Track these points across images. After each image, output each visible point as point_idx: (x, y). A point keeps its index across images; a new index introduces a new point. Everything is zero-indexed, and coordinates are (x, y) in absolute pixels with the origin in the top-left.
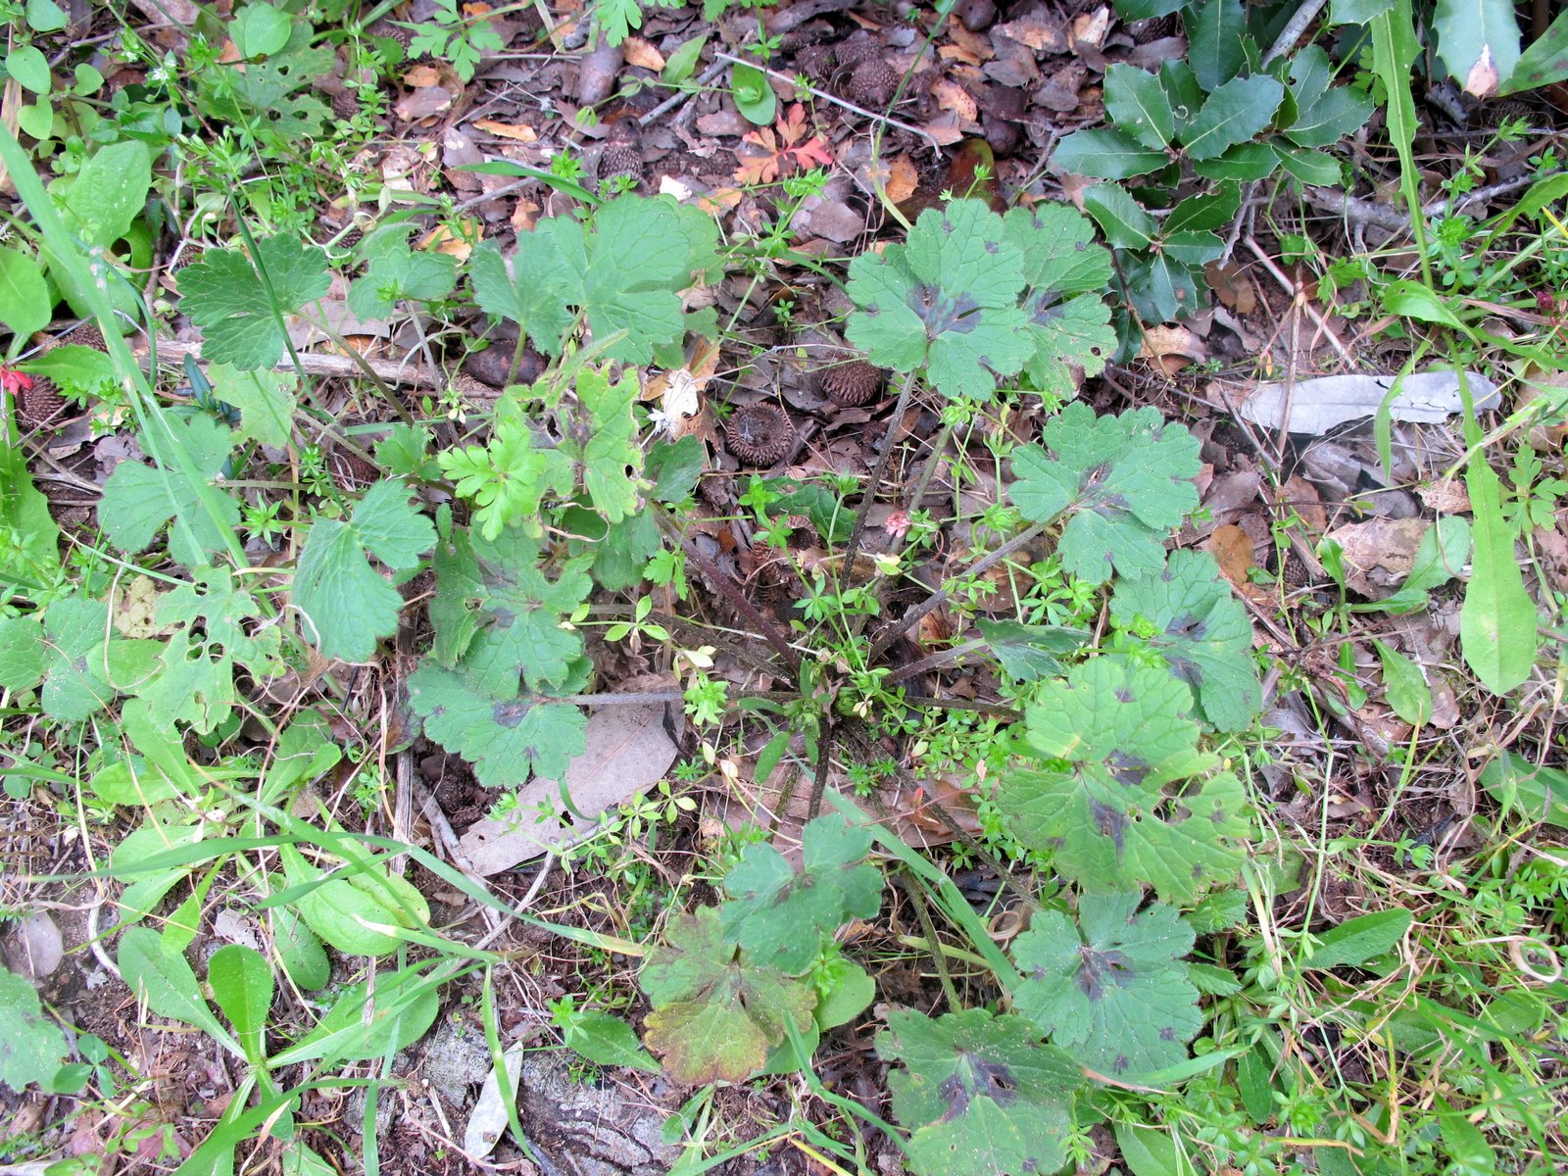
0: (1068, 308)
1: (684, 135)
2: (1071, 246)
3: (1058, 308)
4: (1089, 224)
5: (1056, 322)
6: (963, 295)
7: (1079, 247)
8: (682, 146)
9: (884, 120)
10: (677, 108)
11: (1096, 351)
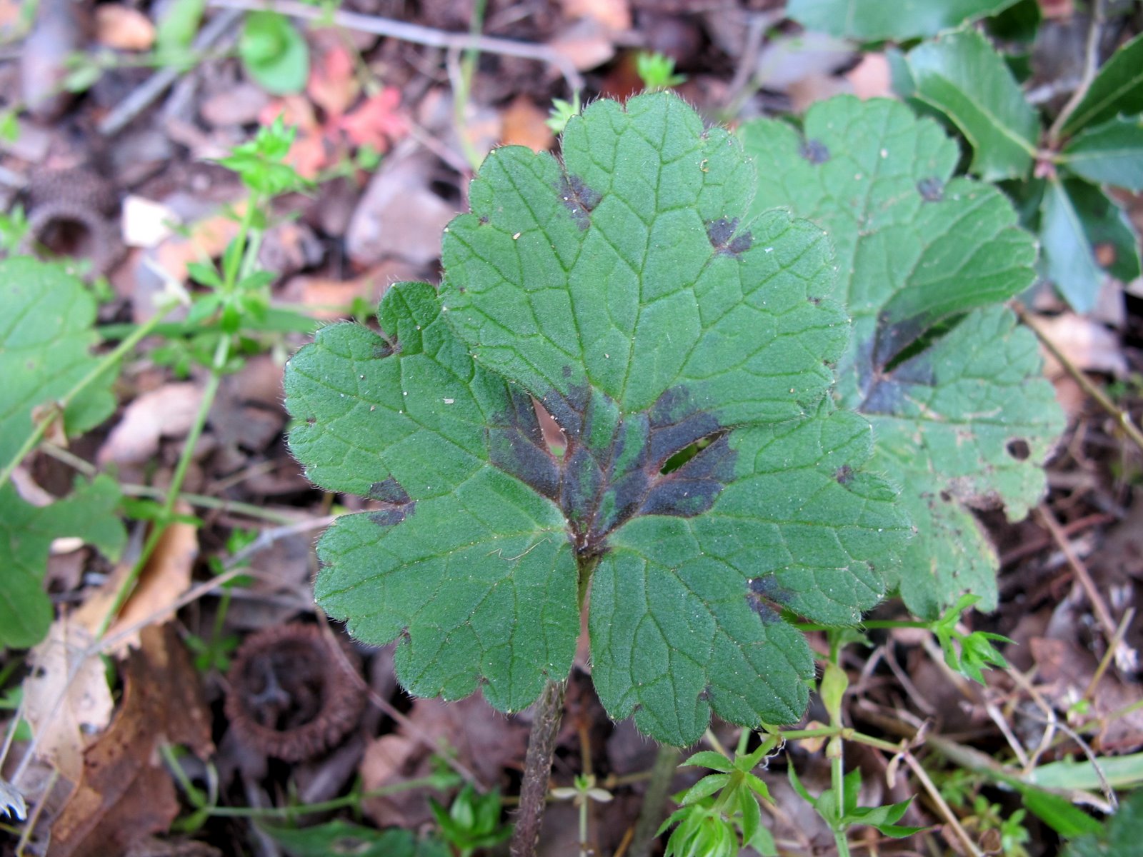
0: (941, 357)
1: (184, 131)
2: (908, 194)
3: (918, 363)
4: (939, 132)
5: (916, 399)
6: (667, 398)
7: (927, 190)
8: (183, 152)
9: (475, 43)
10: (166, 94)
11: (1019, 450)
